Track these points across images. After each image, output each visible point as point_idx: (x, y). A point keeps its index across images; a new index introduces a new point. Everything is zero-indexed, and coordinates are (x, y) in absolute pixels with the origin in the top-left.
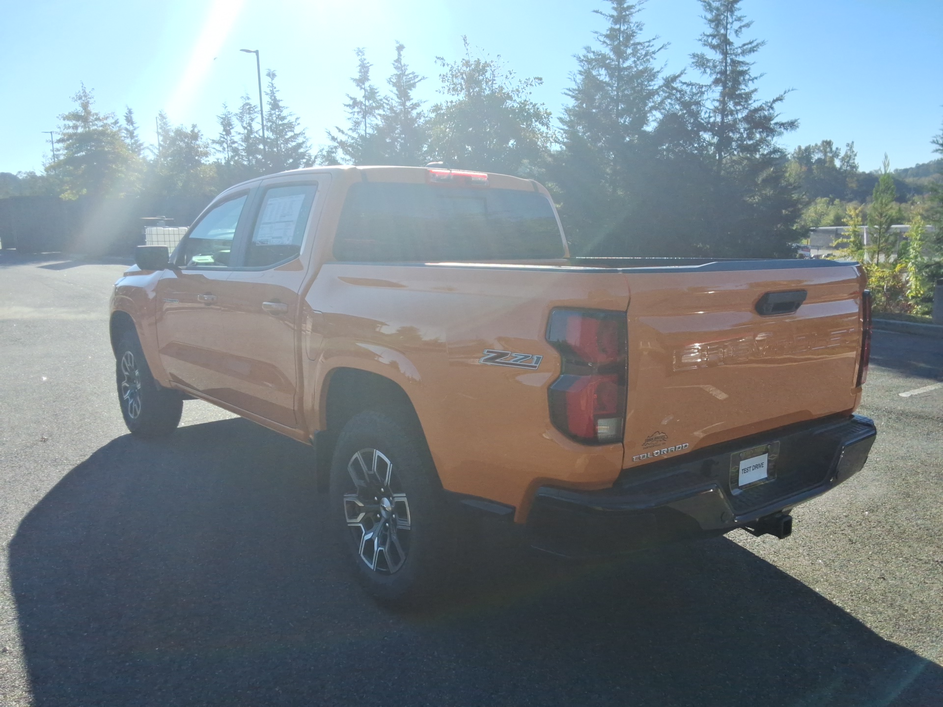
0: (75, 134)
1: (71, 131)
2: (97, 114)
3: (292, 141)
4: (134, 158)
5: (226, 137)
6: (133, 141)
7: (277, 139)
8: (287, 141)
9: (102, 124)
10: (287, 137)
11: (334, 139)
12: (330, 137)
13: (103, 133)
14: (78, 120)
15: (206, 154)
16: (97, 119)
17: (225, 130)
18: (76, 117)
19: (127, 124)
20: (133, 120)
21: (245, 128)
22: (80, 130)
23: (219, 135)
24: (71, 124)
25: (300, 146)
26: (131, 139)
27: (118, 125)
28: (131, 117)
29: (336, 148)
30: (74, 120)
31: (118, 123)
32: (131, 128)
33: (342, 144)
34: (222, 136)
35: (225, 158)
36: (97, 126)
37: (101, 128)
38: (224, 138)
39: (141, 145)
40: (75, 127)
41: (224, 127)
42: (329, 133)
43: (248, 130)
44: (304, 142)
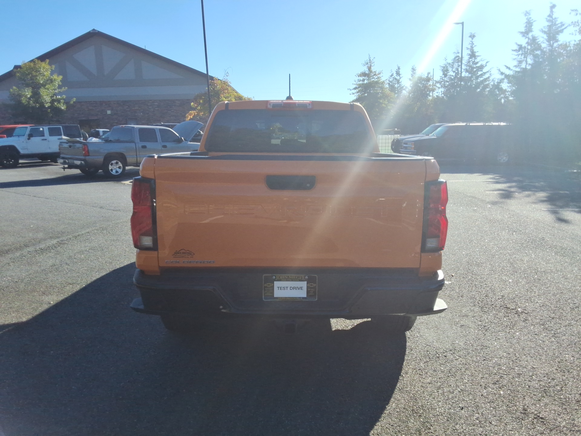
0: (363, 84)
1: (361, 82)
2: (375, 72)
3: (481, 77)
4: (392, 96)
5: (444, 79)
6: (398, 85)
7: (472, 77)
8: (477, 78)
9: (377, 77)
10: (478, 75)
11: (502, 73)
12: (500, 72)
13: (377, 83)
14: (365, 76)
15: (433, 90)
16: (375, 75)
17: (443, 74)
18: (364, 74)
19: (397, 76)
20: (400, 73)
21: (454, 72)
22: (366, 82)
23: (440, 78)
24: (361, 78)
25: (486, 80)
26: (398, 84)
27: (393, 77)
28: (399, 71)
29: (503, 79)
30: (363, 76)
31: (393, 75)
32: (398, 78)
33: (507, 76)
34: (442, 78)
35: (442, 91)
36: (375, 79)
37: (376, 80)
38: (443, 79)
39: (403, 87)
40: (364, 80)
41: (443, 72)
42: (499, 70)
43: (456, 73)
44: (489, 77)
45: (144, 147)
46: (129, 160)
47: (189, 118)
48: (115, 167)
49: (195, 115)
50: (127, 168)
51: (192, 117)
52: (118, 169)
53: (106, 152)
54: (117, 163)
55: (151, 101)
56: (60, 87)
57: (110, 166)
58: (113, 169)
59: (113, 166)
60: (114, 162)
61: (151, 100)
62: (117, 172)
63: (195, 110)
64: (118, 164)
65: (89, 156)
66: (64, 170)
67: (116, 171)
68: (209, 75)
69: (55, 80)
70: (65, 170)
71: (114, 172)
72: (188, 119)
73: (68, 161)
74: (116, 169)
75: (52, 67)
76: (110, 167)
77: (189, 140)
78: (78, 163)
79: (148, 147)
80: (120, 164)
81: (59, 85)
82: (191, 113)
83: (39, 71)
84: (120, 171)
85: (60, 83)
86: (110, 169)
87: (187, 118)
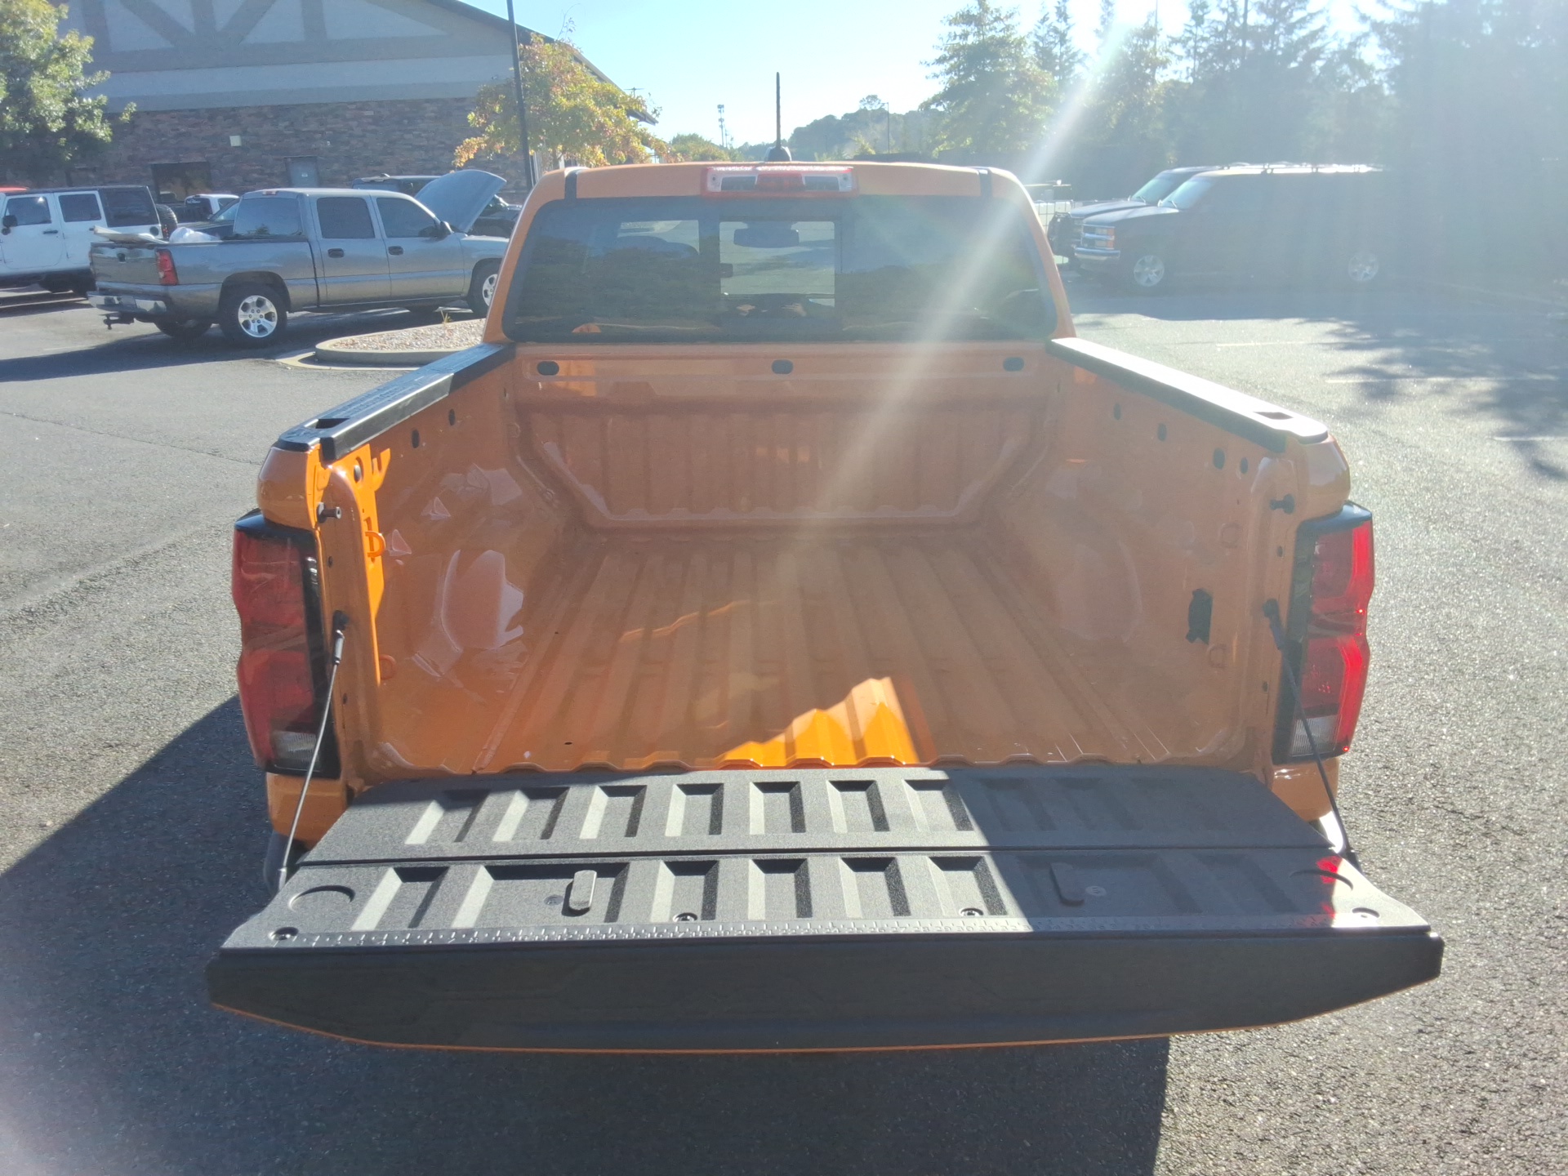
0: (963, 47)
1: (957, 40)
2: (997, 10)
3: (1301, 28)
4: (1045, 81)
5: (1194, 30)
6: (1063, 49)
7: (1274, 27)
8: (1290, 29)
9: (1003, 26)
10: (1293, 20)
11: (1364, 18)
12: (1358, 15)
13: (1003, 43)
14: (969, 23)
15: (1164, 64)
16: (997, 19)
17: (1194, 17)
18: (966, 18)
19: (1058, 21)
20: (1068, 13)
21: (1224, 10)
22: (971, 40)
23: (1184, 28)
24: (959, 30)
25: (1313, 36)
26: (1062, 45)
27: (1047, 23)
28: (1065, 8)
29: (1366, 35)
30: (963, 23)
31: (1048, 19)
32: (1062, 26)
33: (1378, 27)
34: (1188, 28)
35: (1188, 68)
36: (995, 32)
37: (1002, 34)
38: (1191, 32)
39: (1075, 55)
40: (965, 36)
41: (1193, 12)
42: (1356, 9)
43: (1230, 15)
44: (1322, 29)
45: (336, 253)
46: (295, 292)
47: (463, 160)
48: (256, 316)
49: (480, 149)
50: (289, 315)
51: (472, 157)
52: (264, 322)
53: (229, 271)
54: (260, 304)
55: (354, 106)
56: (88, 70)
57: (241, 312)
58: (250, 320)
59: (250, 313)
60: (251, 300)
61: (355, 103)
62: (262, 329)
63: (481, 136)
64: (263, 307)
65: (177, 284)
66: (110, 328)
67: (259, 327)
68: (518, 26)
69: (72, 49)
70: (112, 326)
71: (253, 331)
72: (461, 162)
73: (119, 299)
74: (259, 322)
75: (59, 11)
76: (242, 317)
77: (467, 231)
78: (147, 305)
79: (347, 252)
80: (270, 307)
81: (85, 64)
82: (468, 144)
83: (22, 23)
84: (271, 326)
85: (90, 60)
86: (241, 320)
87: (458, 160)
